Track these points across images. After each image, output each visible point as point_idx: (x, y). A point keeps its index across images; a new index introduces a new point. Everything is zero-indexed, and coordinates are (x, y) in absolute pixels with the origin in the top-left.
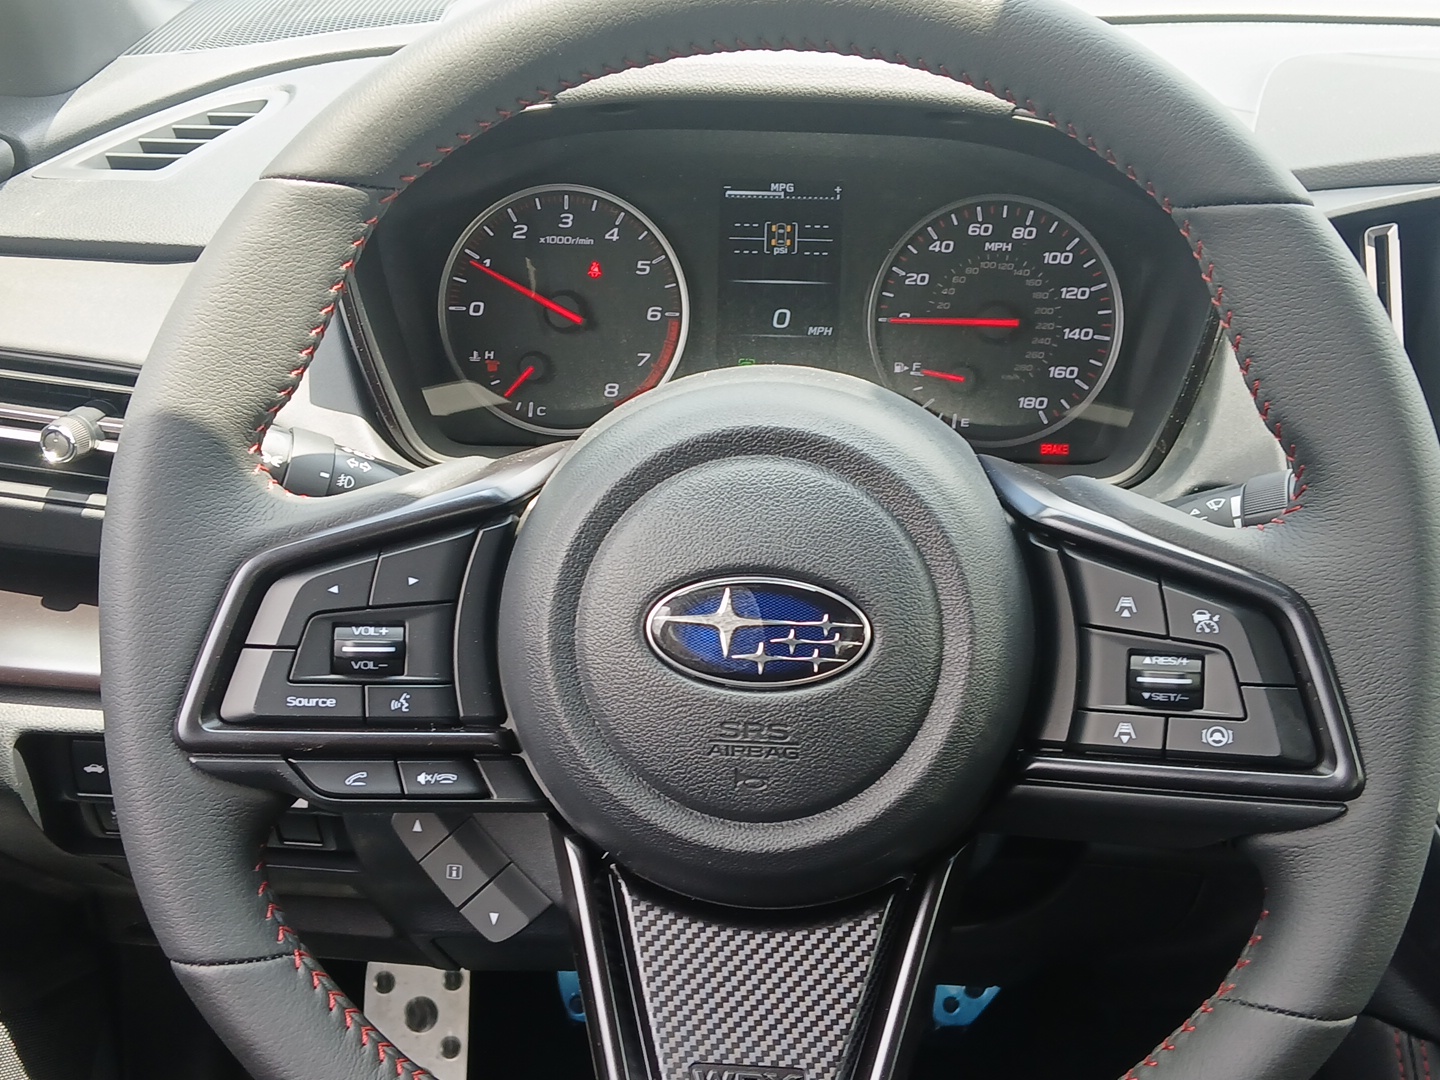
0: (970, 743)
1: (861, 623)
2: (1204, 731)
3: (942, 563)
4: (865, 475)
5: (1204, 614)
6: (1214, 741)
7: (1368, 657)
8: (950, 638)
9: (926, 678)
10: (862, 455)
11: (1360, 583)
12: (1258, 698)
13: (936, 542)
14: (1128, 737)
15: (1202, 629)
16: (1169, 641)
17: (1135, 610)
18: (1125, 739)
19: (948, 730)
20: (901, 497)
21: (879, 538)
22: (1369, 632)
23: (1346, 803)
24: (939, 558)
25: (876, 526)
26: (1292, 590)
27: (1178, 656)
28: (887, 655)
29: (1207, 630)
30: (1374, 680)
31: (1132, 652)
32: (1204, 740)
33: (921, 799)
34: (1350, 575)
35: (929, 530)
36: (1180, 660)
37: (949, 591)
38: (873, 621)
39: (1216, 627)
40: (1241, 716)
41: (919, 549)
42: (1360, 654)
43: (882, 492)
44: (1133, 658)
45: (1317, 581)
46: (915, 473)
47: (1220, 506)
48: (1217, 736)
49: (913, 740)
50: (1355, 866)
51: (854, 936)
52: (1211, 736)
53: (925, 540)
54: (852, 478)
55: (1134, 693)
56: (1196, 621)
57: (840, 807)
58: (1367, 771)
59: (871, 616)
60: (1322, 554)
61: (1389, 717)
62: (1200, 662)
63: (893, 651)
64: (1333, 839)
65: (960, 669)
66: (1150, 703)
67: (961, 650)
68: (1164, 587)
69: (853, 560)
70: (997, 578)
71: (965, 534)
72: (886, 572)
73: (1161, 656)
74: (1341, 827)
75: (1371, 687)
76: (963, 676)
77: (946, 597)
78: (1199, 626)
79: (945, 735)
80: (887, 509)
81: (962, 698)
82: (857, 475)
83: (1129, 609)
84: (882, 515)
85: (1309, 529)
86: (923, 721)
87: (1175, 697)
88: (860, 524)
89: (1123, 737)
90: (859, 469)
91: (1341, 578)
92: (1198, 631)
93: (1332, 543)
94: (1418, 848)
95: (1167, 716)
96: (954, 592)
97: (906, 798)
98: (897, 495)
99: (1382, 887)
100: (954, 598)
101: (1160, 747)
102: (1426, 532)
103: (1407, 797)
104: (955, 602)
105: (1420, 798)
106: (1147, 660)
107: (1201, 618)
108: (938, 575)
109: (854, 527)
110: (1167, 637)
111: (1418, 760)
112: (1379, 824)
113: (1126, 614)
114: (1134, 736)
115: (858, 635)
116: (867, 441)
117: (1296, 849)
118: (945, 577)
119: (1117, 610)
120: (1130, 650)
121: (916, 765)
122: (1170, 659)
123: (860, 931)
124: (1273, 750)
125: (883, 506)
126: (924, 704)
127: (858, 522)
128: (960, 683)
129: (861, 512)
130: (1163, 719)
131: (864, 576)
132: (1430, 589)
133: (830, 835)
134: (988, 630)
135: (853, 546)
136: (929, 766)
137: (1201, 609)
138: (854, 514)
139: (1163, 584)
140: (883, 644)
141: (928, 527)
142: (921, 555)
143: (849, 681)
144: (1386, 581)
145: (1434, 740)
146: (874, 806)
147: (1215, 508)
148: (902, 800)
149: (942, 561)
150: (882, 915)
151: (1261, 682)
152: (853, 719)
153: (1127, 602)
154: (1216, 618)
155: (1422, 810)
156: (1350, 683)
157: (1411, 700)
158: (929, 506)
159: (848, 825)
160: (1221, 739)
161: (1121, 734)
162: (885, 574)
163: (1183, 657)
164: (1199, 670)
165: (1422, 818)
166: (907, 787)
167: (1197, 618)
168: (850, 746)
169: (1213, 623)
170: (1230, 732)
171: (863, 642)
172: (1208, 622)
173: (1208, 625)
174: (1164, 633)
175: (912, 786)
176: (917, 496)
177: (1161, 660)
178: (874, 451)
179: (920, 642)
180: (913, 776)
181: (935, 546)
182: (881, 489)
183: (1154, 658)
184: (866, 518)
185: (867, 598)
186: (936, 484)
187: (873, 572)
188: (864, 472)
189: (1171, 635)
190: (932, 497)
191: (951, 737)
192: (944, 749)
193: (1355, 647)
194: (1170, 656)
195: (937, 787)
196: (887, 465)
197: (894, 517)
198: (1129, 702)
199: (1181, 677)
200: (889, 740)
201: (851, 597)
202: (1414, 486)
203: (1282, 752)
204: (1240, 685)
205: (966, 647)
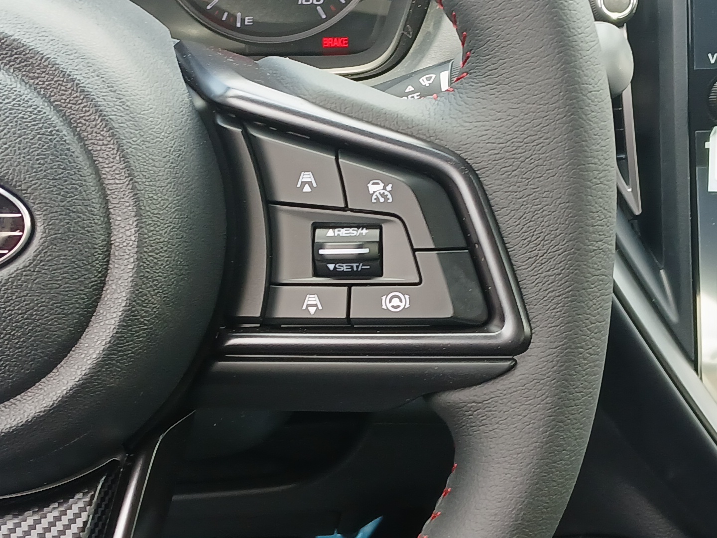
0: (145, 325)
1: (19, 212)
2: (384, 298)
3: (103, 147)
4: (18, 61)
5: (378, 184)
6: (393, 307)
7: (529, 216)
8: (117, 223)
9: (94, 264)
10: (14, 40)
11: (517, 144)
12: (431, 262)
13: (96, 126)
14: (315, 308)
15: (377, 199)
16: (349, 213)
17: (315, 185)
18: (312, 310)
19: (120, 314)
20: (56, 81)
21: (34, 125)
22: (527, 192)
23: (515, 357)
24: (101, 142)
25: (31, 112)
26: (458, 156)
27: (358, 227)
28: (51, 243)
29: (382, 200)
30: (534, 238)
31: (315, 226)
32: (384, 307)
33: (99, 384)
34: (509, 137)
35: (88, 114)
36: (360, 231)
37: (112, 175)
38: (33, 210)
39: (389, 196)
40: (417, 280)
41: (79, 134)
42: (521, 214)
43: (38, 78)
44: (318, 231)
45: (481, 145)
46: (71, 57)
47: (431, 82)
48: (396, 302)
49: (87, 326)
50: (525, 416)
51: (65, 520)
52: (390, 302)
53: (85, 124)
54: (5, 65)
55: (320, 266)
56: (371, 192)
57: (18, 397)
58: (533, 325)
59: (31, 205)
60: (483, 118)
61: (549, 273)
62: (378, 231)
63: (55, 239)
64: (505, 392)
65: (128, 252)
66: (335, 274)
67: (128, 233)
68: (340, 160)
69: (7, 149)
70: (165, 160)
71: (127, 117)
72: (43, 159)
73: (343, 227)
74: (512, 380)
75: (532, 245)
76: (132, 260)
77: (111, 182)
78: (374, 197)
79: (117, 319)
80: (44, 96)
81: (132, 281)
82: (10, 61)
83: (310, 183)
84: (39, 101)
85: (473, 94)
86: (96, 306)
87: (358, 267)
88: (13, 112)
89: (310, 308)
90: (11, 56)
91: (501, 141)
92: (374, 201)
93: (492, 107)
94: (583, 396)
95: (350, 286)
96: (117, 176)
97: (83, 384)
98: (52, 79)
99: (550, 435)
100: (117, 182)
101: (344, 316)
102: (575, 90)
103: (569, 347)
104: (120, 186)
105: (582, 348)
106: (330, 233)
107: (375, 188)
108: (101, 160)
109: (7, 114)
110: (346, 208)
111: (579, 312)
112: (544, 375)
113: (307, 189)
114: (320, 308)
115: (18, 224)
116: (19, 26)
117: (473, 404)
118: (107, 162)
119: (299, 185)
120: (313, 224)
121: (91, 351)
122: (351, 230)
123: (70, 514)
124: (446, 312)
125: (39, 93)
126: (94, 290)
127: (11, 109)
128: (129, 267)
129: (14, 99)
130: (346, 288)
131: (19, 163)
132: (582, 146)
133: (8, 426)
134: (156, 212)
135: (5, 134)
136: (103, 351)
137: (375, 178)
138: (7, 101)
139: (339, 157)
140: (44, 232)
141: (86, 111)
142: (81, 139)
143: (12, 271)
144: (541, 140)
145: (593, 292)
146: (51, 395)
147: (427, 83)
148: (77, 386)
149: (103, 144)
150: (92, 497)
151: (433, 247)
152: (19, 309)
153: (307, 177)
154: (389, 188)
155: (585, 359)
156: (513, 242)
157: (569, 254)
158: (86, 89)
159: (26, 415)
160: (400, 304)
161: (308, 305)
162: (42, 162)
163: (363, 227)
164: (378, 240)
165: (585, 367)
166: (83, 373)
167: (372, 188)
168: (19, 337)
169: (386, 193)
170: (407, 297)
171: (23, 231)
172: (382, 192)
173: (383, 195)
174: (343, 205)
175: (87, 371)
176: (73, 80)
177: (343, 232)
178: (27, 36)
179: (84, 228)
180: (89, 362)
181: (95, 130)
182: (36, 75)
183: (337, 230)
184: (19, 105)
185: (23, 187)
186: (94, 67)
187: (29, 159)
188: (17, 58)
189: (350, 207)
190: (89, 81)
191: (124, 321)
192: (117, 333)
193: (517, 206)
194: (351, 227)
195: (116, 371)
196: (39, 49)
197: (51, 103)
198: (316, 274)
199: (360, 247)
200: (61, 328)
201: (7, 186)
202: (562, 46)
203: (454, 313)
204: (414, 250)
205: (133, 230)
